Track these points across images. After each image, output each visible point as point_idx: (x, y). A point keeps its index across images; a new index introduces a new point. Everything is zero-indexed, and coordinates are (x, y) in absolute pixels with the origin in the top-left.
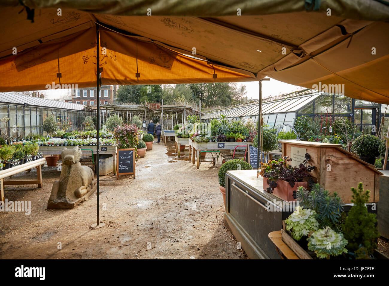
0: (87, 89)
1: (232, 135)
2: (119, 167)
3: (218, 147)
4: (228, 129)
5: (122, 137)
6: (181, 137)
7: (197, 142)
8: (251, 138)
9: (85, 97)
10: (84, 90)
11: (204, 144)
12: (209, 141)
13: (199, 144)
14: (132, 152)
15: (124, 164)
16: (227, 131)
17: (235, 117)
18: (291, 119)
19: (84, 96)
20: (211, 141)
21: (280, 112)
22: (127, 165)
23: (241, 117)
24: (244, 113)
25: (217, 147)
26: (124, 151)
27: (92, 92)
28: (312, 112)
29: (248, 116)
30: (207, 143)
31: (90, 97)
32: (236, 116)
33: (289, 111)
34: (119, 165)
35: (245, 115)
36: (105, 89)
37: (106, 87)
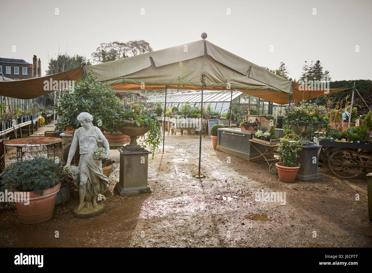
0: (1, 65)
1: (196, 114)
8: (206, 117)
16: (192, 112)
18: (227, 106)
21: (219, 101)
27: (8, 68)
28: (239, 103)
31: (7, 73)
33: (226, 101)
36: (23, 67)
37: (26, 64)
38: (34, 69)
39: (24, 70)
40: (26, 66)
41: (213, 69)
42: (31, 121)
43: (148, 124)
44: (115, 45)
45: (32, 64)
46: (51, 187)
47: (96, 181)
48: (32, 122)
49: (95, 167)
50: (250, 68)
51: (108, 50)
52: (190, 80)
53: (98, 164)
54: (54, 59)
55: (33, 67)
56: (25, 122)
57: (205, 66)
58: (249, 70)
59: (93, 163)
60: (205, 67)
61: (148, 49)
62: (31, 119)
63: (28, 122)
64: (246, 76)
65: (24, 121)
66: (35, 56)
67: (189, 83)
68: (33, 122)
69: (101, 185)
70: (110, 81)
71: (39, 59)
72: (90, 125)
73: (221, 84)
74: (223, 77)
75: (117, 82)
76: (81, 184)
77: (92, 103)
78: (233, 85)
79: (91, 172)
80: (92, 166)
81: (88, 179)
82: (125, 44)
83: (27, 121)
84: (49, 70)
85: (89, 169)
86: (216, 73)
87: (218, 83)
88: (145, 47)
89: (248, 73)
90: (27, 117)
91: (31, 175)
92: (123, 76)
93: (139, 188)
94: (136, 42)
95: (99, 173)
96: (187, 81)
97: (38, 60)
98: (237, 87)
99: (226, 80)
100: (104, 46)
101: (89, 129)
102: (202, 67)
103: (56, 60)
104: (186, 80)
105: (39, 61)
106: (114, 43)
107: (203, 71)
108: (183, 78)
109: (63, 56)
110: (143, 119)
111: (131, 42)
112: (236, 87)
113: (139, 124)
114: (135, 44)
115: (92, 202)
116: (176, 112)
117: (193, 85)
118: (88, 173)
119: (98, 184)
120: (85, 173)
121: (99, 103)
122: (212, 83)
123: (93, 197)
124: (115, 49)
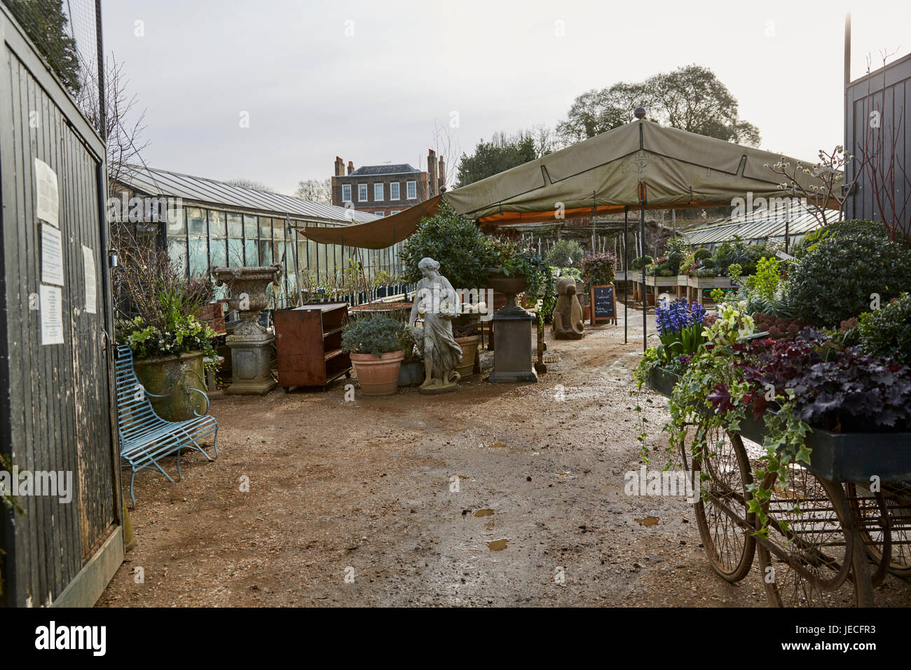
0: (366, 183)
2: (596, 310)
3: (732, 285)
4: (747, 257)
5: (596, 270)
6: (660, 275)
7: (698, 277)
9: (362, 201)
10: (359, 185)
11: (709, 280)
12: (717, 276)
13: (702, 281)
14: (611, 290)
15: (601, 306)
16: (745, 259)
17: (754, 239)
19: (359, 201)
20: (720, 275)
22: (606, 307)
23: (766, 238)
24: (772, 231)
25: (729, 284)
26: (600, 289)
27: (378, 188)
29: (780, 236)
30: (713, 278)
31: (375, 200)
32: (756, 237)
34: (596, 306)
35: (774, 234)
36: (408, 180)
37: (412, 175)
38: (430, 183)
39: (409, 188)
40: (413, 178)
41: (661, 171)
42: (404, 294)
43: (523, 272)
44: (618, 94)
45: (425, 173)
46: (391, 351)
47: (444, 349)
48: (406, 296)
49: (442, 330)
50: (744, 158)
51: (599, 111)
52: (616, 196)
53: (445, 326)
54: (469, 156)
55: (428, 180)
56: (392, 295)
57: (645, 166)
58: (744, 161)
59: (438, 323)
60: (643, 170)
61: (709, 91)
62: (404, 291)
63: (398, 295)
64: (735, 175)
65: (390, 294)
66: (432, 152)
67: (614, 201)
68: (408, 297)
69: (452, 356)
70: (481, 212)
71: (442, 157)
72: (435, 274)
73: (678, 197)
74: (684, 182)
75: (491, 211)
76: (426, 350)
77: (441, 246)
78: (704, 197)
79: (437, 336)
80: (438, 327)
81: (435, 345)
82: (644, 87)
83: (396, 294)
84: (459, 182)
85: (435, 333)
86: (668, 178)
87: (674, 195)
88: (701, 86)
89: (741, 169)
90: (396, 287)
91: (370, 334)
92: (500, 202)
93: (519, 374)
94: (674, 75)
95: (447, 337)
96: (611, 197)
97: (439, 160)
98: (715, 198)
99: (690, 187)
100: (588, 102)
101: (433, 279)
102: (639, 170)
103: (474, 157)
104: (608, 197)
105: (441, 163)
106: (613, 89)
107: (642, 176)
108: (601, 194)
109: (488, 144)
110: (515, 265)
111: (659, 78)
112: (710, 199)
113: (507, 273)
114: (671, 82)
115: (443, 379)
116: (701, 263)
117: (620, 203)
118: (434, 337)
119: (449, 355)
120: (430, 337)
121: (450, 245)
122: (661, 197)
123: (443, 372)
124: (616, 106)
